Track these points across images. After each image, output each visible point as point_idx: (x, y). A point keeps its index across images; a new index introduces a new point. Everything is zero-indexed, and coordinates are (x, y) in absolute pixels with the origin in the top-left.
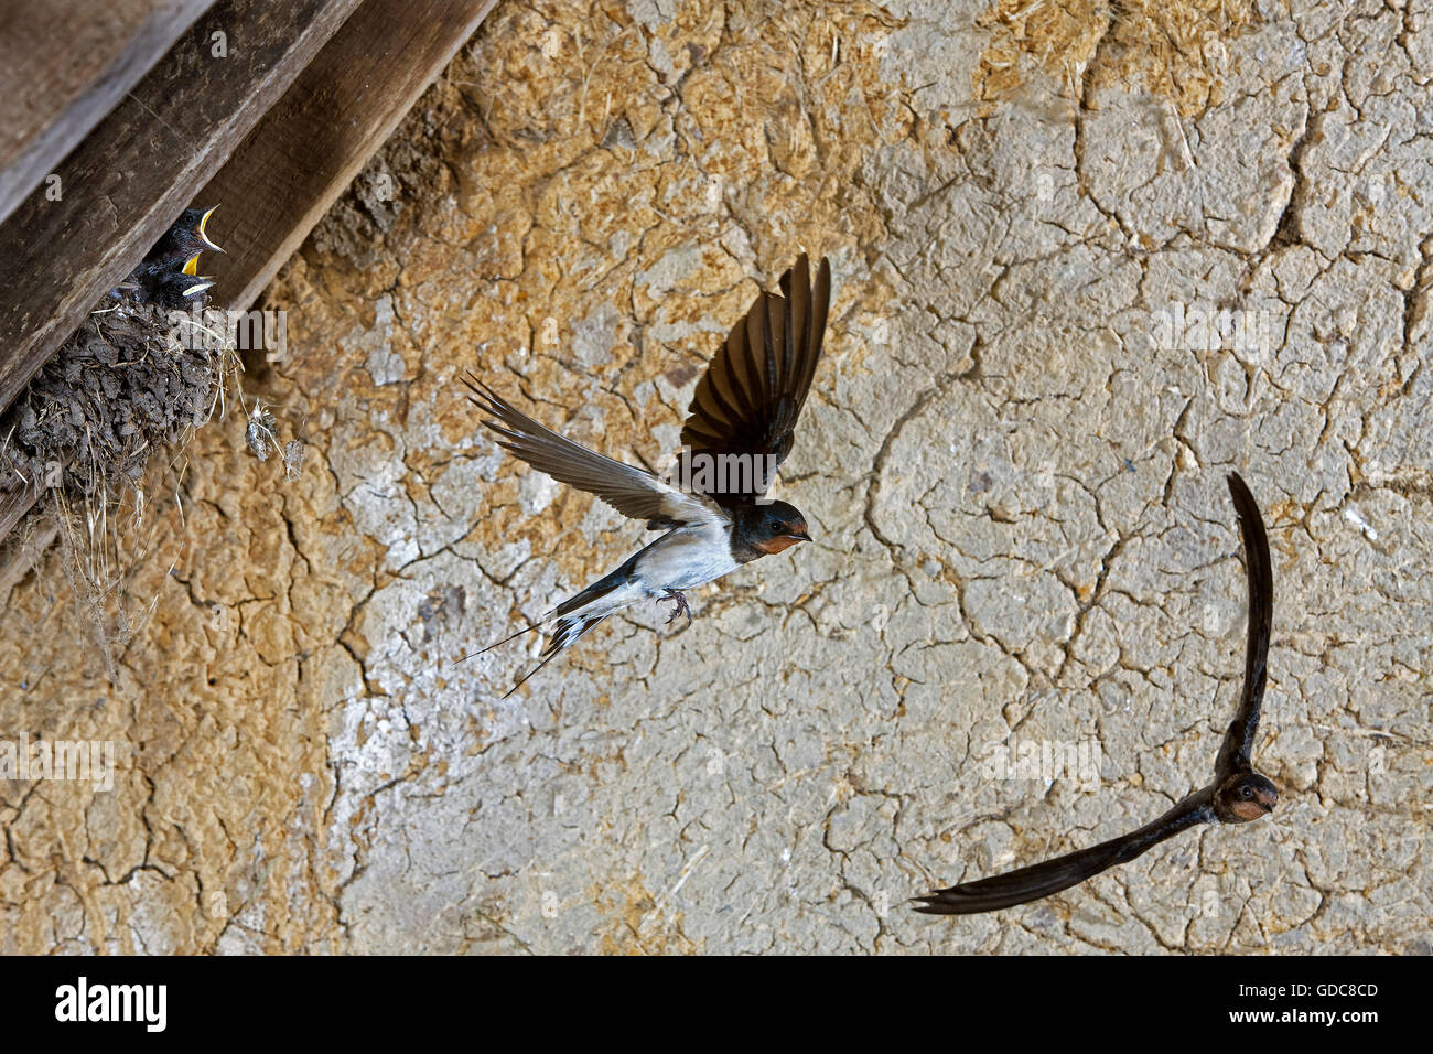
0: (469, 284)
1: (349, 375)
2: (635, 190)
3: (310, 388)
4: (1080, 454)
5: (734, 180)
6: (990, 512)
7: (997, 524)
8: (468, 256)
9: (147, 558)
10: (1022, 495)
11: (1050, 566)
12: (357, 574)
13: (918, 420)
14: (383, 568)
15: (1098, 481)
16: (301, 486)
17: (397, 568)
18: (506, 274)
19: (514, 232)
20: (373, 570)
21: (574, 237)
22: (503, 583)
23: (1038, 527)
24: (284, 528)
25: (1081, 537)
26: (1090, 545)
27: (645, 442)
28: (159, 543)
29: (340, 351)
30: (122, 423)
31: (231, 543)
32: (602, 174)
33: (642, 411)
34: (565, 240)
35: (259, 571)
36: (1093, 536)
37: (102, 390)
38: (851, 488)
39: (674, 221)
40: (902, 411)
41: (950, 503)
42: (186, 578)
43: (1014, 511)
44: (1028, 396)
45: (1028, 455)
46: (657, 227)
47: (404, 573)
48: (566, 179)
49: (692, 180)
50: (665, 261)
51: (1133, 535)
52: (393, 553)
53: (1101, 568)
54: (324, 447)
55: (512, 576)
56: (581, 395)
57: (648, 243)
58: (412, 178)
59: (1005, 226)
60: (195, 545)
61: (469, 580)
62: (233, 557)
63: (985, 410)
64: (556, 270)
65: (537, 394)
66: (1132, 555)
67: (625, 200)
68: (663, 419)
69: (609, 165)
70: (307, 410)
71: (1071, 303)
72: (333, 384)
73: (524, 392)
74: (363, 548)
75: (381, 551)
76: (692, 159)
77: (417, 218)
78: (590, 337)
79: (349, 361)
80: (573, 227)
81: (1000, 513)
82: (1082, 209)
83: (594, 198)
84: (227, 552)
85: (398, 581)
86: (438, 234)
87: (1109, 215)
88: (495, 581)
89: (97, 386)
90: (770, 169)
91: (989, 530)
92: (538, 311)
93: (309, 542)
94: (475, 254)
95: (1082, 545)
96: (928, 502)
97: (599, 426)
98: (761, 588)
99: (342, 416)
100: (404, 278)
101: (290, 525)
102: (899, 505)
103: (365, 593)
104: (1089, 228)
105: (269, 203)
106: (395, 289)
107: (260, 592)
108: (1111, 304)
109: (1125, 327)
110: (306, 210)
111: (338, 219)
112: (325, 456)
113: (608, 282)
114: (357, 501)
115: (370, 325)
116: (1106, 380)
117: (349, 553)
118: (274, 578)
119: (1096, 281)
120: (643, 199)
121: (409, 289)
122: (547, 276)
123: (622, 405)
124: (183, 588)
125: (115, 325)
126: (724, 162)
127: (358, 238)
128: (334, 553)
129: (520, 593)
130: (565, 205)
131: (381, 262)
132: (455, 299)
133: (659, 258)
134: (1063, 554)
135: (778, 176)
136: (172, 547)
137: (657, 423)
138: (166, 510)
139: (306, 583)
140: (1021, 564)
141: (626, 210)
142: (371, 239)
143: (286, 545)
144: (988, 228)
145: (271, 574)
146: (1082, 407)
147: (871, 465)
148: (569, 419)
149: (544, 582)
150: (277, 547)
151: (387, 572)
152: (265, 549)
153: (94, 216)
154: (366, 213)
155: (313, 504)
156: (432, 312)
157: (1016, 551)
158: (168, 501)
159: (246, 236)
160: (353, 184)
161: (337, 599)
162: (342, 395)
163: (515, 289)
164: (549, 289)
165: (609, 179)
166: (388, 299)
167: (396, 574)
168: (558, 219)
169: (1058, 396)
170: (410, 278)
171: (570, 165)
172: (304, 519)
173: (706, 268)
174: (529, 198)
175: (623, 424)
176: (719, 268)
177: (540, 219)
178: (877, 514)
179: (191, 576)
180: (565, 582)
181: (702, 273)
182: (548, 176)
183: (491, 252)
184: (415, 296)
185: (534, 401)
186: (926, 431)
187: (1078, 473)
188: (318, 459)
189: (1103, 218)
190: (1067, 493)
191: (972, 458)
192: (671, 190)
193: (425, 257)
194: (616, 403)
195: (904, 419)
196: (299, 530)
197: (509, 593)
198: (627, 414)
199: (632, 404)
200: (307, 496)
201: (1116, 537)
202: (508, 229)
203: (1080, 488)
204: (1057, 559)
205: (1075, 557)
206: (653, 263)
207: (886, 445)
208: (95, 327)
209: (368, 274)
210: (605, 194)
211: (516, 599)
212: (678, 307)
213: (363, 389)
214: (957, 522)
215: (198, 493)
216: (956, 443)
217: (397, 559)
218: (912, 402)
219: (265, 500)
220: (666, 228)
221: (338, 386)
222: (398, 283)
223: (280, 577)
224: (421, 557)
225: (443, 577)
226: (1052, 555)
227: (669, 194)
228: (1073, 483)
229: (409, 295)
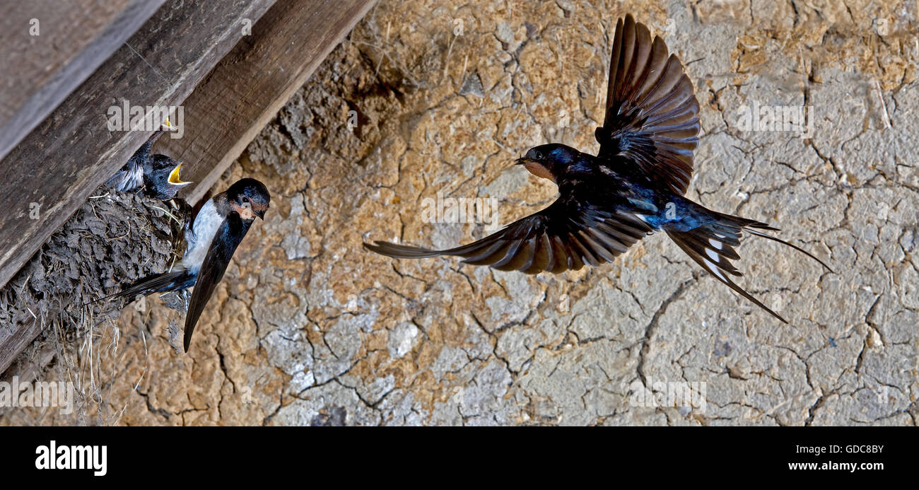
0: (359, 189)
1: (269, 251)
2: (482, 127)
3: (241, 259)
4: (796, 332)
5: (554, 122)
6: (729, 371)
7: (734, 381)
8: (360, 169)
9: (118, 376)
10: (753, 360)
11: (771, 412)
12: (269, 395)
13: (679, 302)
14: (287, 391)
15: (808, 353)
16: (231, 330)
17: (298, 392)
18: (386, 183)
19: (394, 153)
20: (280, 392)
21: (436, 159)
22: (374, 406)
23: (763, 384)
24: (217, 359)
25: (795, 392)
26: (801, 398)
27: (481, 309)
28: (127, 366)
29: (264, 233)
30: (106, 278)
31: (179, 368)
32: (459, 114)
33: (480, 286)
34: (430, 160)
35: (198, 389)
36: (804, 392)
37: (93, 253)
38: (628, 349)
39: (509, 150)
40: (668, 295)
41: (700, 363)
42: (145, 392)
43: (746, 371)
44: (760, 288)
45: (758, 331)
46: (497, 154)
47: (303, 396)
48: (432, 117)
49: (523, 121)
50: (502, 179)
51: (832, 393)
52: (295, 381)
53: (808, 415)
54: (249, 302)
55: (380, 401)
56: (436, 273)
57: (490, 166)
58: (321, 111)
59: (749, 164)
60: (153, 368)
61: (349, 403)
62: (180, 378)
63: (729, 297)
64: (422, 182)
65: (404, 271)
66: (831, 407)
67: (474, 133)
68: (494, 293)
69: (465, 107)
70: (238, 275)
71: (795, 223)
72: (257, 257)
73: (395, 269)
74: (274, 376)
75: (287, 379)
76: (524, 106)
77: (324, 140)
78: (444, 232)
79: (270, 241)
80: (436, 152)
81: (735, 372)
82: (806, 154)
83: (452, 131)
84: (176, 374)
85: (298, 401)
86: (338, 152)
87: (826, 160)
88: (368, 405)
89: (89, 251)
90: (581, 116)
91: (727, 385)
92: (408, 211)
93: (235, 370)
94: (364, 167)
95: (795, 398)
96: (684, 361)
97: (448, 296)
98: (560, 418)
99: (263, 281)
100: (312, 182)
101: (222, 357)
102: (662, 363)
103: (274, 408)
104: (811, 169)
105: (218, 124)
106: (305, 190)
107: (198, 404)
108: (824, 225)
109: (833, 242)
110: (244, 131)
111: (267, 138)
112: (249, 308)
113: (459, 192)
114: (271, 342)
115: (286, 216)
116: (817, 279)
117: (263, 379)
118: (209, 395)
119: (814, 207)
120: (488, 133)
121: (315, 191)
122: (415, 186)
123: (466, 282)
124: (143, 399)
125: (104, 207)
126: (547, 109)
127: (280, 152)
128: (252, 378)
129: (386, 413)
130: (431, 135)
131: (296, 170)
132: (349, 200)
133: (496, 177)
134: (781, 404)
135: (586, 121)
136: (136, 369)
137: (490, 296)
138: (133, 342)
139: (231, 399)
140: (750, 410)
141: (475, 141)
142: (290, 153)
143: (219, 371)
144: (737, 166)
145: (207, 392)
146: (799, 298)
147: (643, 333)
148: (426, 290)
149: (404, 407)
150: (212, 373)
151: (290, 394)
152: (203, 374)
153: (95, 128)
154: (288, 135)
155: (239, 342)
156: (331, 208)
157: (746, 400)
158: (134, 336)
159: (201, 148)
160: (279, 114)
161: (253, 412)
162: (264, 265)
163: (392, 194)
164: (416, 196)
165: (464, 118)
166: (300, 197)
167: (296, 396)
168: (425, 145)
169: (782, 290)
170: (316, 183)
171: (436, 107)
172: (233, 354)
173: (530, 185)
174: (405, 129)
175: (465, 295)
176: (541, 185)
177: (412, 145)
178: (647, 368)
179: (149, 391)
180: (418, 407)
181: (528, 189)
182: (420, 114)
183: (376, 167)
184: (320, 196)
185: (402, 276)
186: (685, 311)
187: (794, 346)
188: (244, 310)
189: (821, 161)
190: (786, 360)
191: (717, 331)
192: (508, 127)
193: (328, 168)
194: (461, 280)
195: (669, 301)
196: (228, 361)
197: (377, 414)
198: (468, 288)
199: (473, 281)
200: (235, 336)
201: (820, 394)
202: (388, 151)
203: (795, 357)
204: (776, 407)
205: (789, 407)
206: (492, 180)
207: (655, 319)
208: (90, 208)
209: (287, 178)
210: (460, 128)
211: (382, 418)
212: (509, 213)
213: (279, 262)
214: (704, 377)
215: (156, 331)
216: (706, 320)
217: (298, 385)
218: (674, 289)
219: (205, 338)
220: (503, 155)
221: (261, 259)
222: (308, 186)
223: (213, 394)
224: (315, 385)
225: (331, 400)
226: (772, 405)
227: (507, 131)
228: (790, 353)
229: (315, 195)
